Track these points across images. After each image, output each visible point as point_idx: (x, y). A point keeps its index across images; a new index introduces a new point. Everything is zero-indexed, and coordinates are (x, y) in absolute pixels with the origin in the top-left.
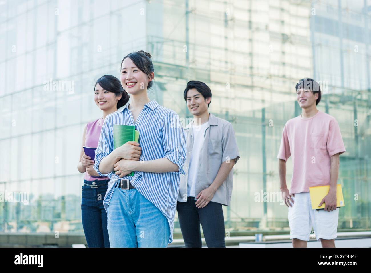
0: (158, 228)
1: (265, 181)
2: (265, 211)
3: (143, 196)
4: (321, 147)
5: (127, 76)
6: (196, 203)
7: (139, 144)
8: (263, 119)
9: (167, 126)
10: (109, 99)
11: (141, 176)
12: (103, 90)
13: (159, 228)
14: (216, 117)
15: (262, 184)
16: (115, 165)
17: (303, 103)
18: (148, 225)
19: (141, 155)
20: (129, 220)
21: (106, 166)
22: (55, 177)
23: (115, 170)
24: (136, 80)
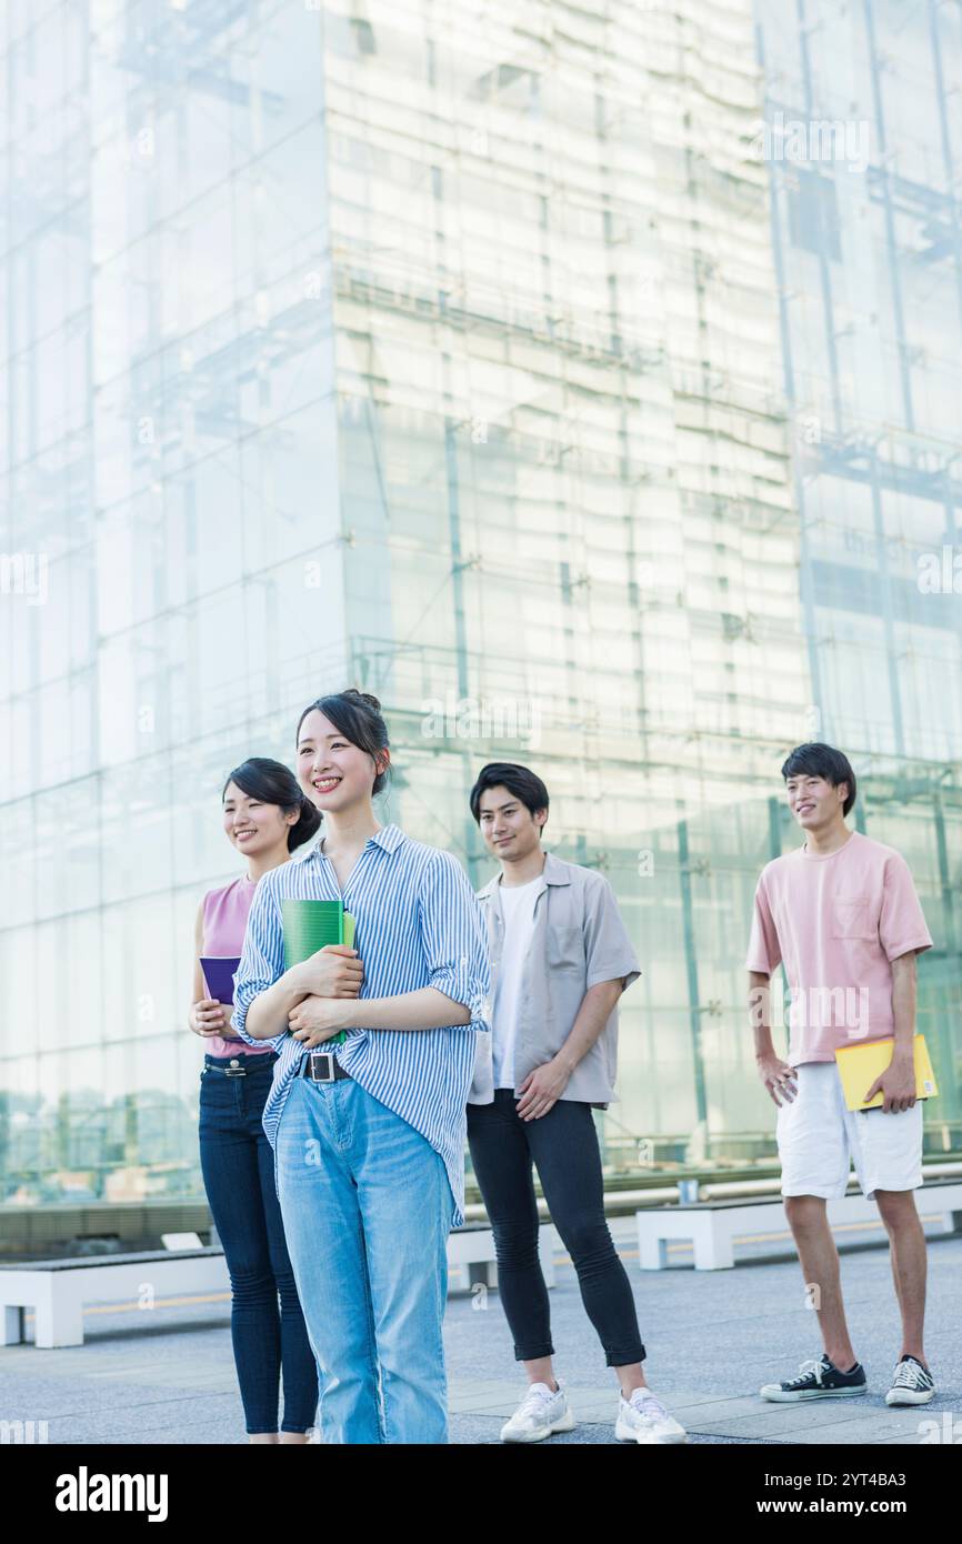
0: (421, 1188)
1: (696, 1026)
2: (703, 1114)
3: (375, 1098)
4: (863, 935)
5: (316, 761)
6: (519, 1106)
7: (355, 952)
8: (683, 854)
9: (432, 899)
10: (265, 823)
11: (365, 1041)
12: (246, 799)
13: (423, 1185)
14: (566, 863)
15: (689, 1037)
16: (292, 1015)
17: (805, 815)
18: (393, 1179)
19: (364, 981)
20: (338, 1168)
21: (267, 1017)
22: (105, 1044)
23: (292, 1029)
24: (342, 771)
